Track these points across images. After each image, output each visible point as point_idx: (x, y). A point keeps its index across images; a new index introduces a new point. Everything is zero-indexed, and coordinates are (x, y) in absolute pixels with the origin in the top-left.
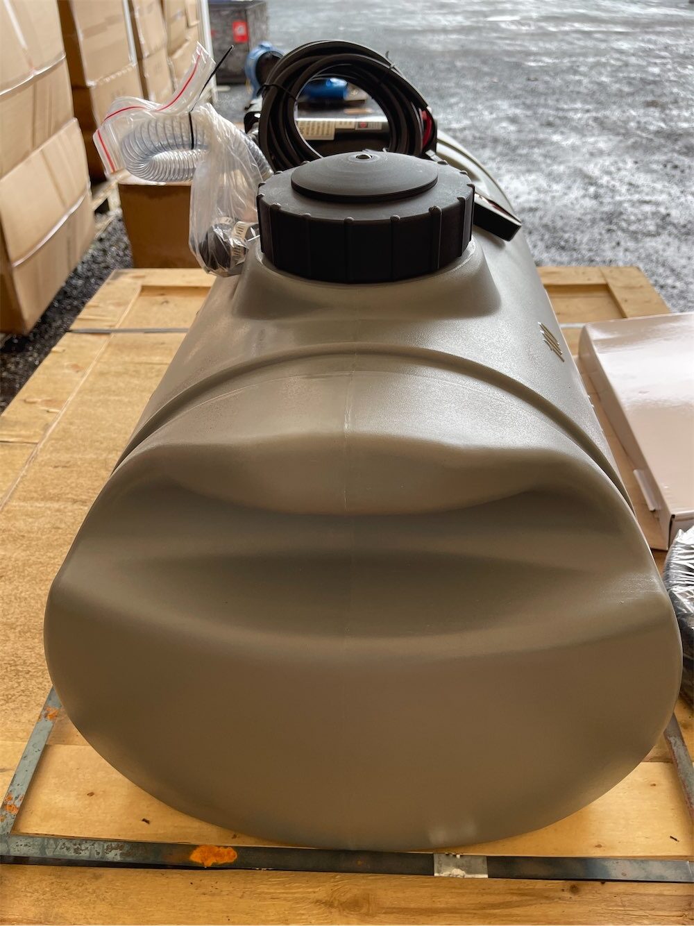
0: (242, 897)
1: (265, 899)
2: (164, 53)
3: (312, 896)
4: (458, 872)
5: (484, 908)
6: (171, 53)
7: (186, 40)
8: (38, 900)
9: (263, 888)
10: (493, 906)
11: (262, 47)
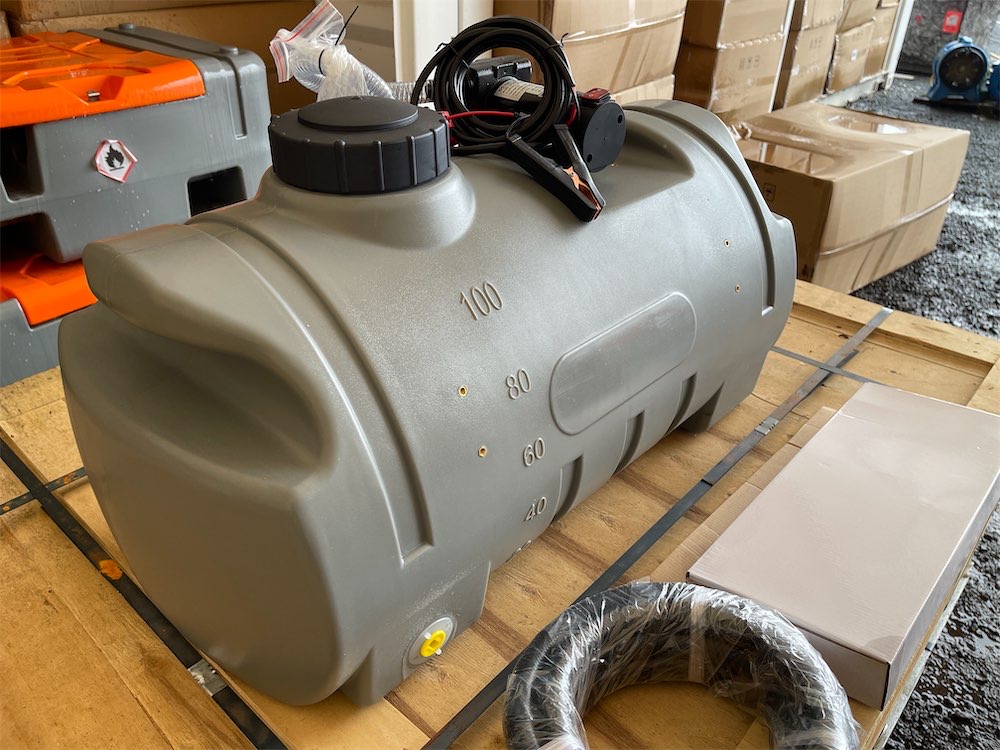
0: (112, 611)
1: (119, 621)
2: (834, 27)
3: (141, 640)
4: (202, 680)
5: (209, 726)
6: (841, 31)
7: (872, 20)
8: (35, 537)
9: (126, 616)
10: (215, 729)
11: (961, 40)
